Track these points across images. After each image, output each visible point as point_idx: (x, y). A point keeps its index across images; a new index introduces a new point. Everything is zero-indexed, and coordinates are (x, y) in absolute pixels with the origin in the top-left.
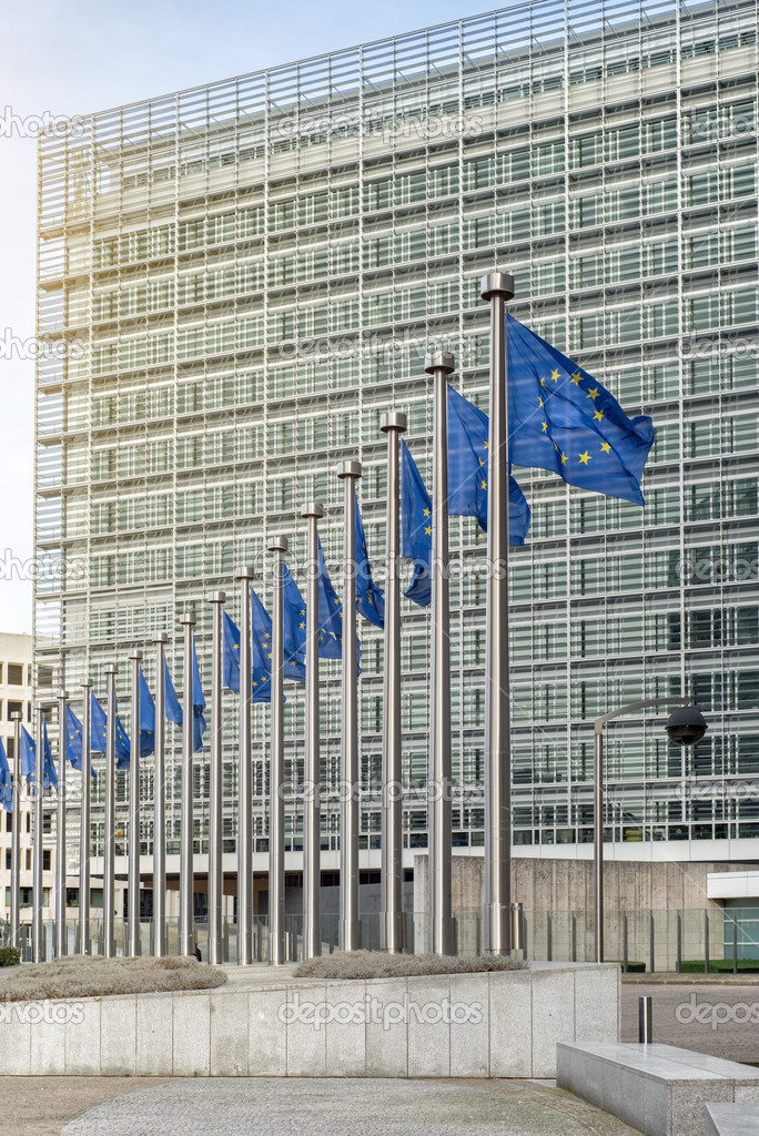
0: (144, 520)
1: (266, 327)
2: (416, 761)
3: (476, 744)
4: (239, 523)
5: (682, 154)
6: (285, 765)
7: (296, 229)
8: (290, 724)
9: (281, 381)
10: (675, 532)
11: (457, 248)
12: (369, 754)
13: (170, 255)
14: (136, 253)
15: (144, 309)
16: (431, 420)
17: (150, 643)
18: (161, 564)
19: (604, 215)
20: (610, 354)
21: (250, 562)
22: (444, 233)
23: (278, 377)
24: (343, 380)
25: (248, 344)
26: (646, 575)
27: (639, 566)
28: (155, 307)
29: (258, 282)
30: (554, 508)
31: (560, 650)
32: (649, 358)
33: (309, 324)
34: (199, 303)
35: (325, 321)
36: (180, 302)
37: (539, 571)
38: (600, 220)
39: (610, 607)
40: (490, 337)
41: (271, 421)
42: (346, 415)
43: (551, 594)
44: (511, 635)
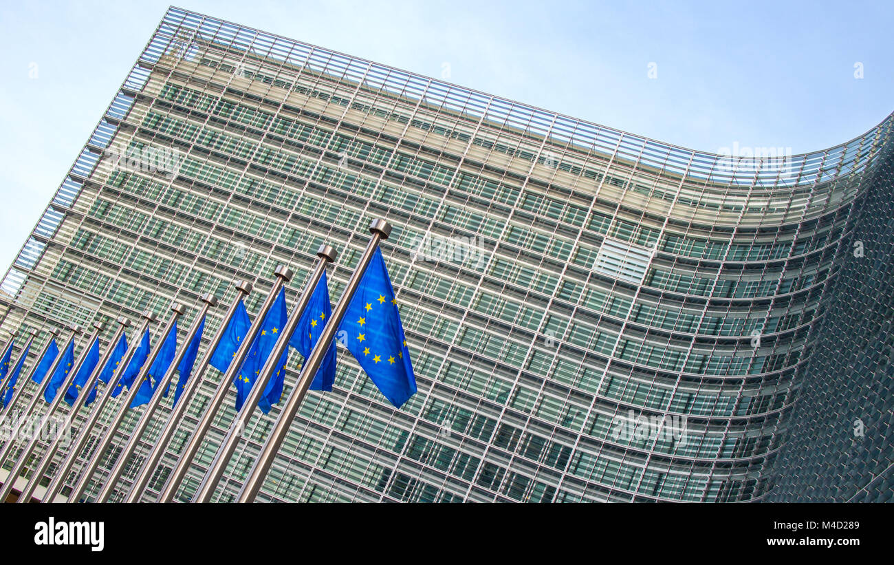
0: (106, 254)
1: (240, 182)
2: (191, 484)
3: (233, 491)
4: (163, 285)
5: (515, 211)
6: (109, 446)
7: (286, 138)
8: (126, 422)
9: (232, 216)
10: (413, 420)
11: (369, 196)
12: (165, 465)
13: (207, 113)
14: (188, 102)
15: (175, 134)
16: (306, 283)
17: (68, 329)
18: (102, 285)
19: (457, 221)
20: (425, 299)
21: (156, 311)
22: (366, 184)
23: (231, 213)
24: (268, 234)
25: (224, 186)
26: (384, 438)
27: (382, 430)
28: (182, 137)
29: (248, 155)
30: (350, 371)
31: (312, 457)
32: (445, 313)
33: (265, 193)
34: (209, 148)
35: (275, 196)
36: (198, 142)
37: (324, 404)
38: (454, 223)
39: (354, 446)
40: (363, 255)
41: (214, 236)
42: (259, 255)
43: (324, 421)
44: (288, 434)
